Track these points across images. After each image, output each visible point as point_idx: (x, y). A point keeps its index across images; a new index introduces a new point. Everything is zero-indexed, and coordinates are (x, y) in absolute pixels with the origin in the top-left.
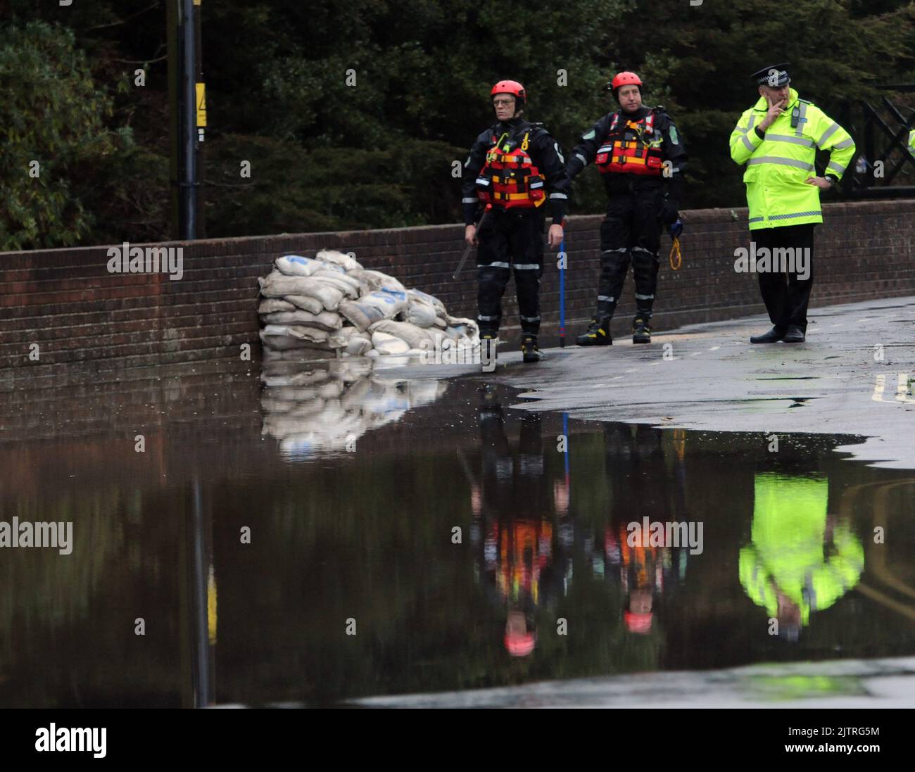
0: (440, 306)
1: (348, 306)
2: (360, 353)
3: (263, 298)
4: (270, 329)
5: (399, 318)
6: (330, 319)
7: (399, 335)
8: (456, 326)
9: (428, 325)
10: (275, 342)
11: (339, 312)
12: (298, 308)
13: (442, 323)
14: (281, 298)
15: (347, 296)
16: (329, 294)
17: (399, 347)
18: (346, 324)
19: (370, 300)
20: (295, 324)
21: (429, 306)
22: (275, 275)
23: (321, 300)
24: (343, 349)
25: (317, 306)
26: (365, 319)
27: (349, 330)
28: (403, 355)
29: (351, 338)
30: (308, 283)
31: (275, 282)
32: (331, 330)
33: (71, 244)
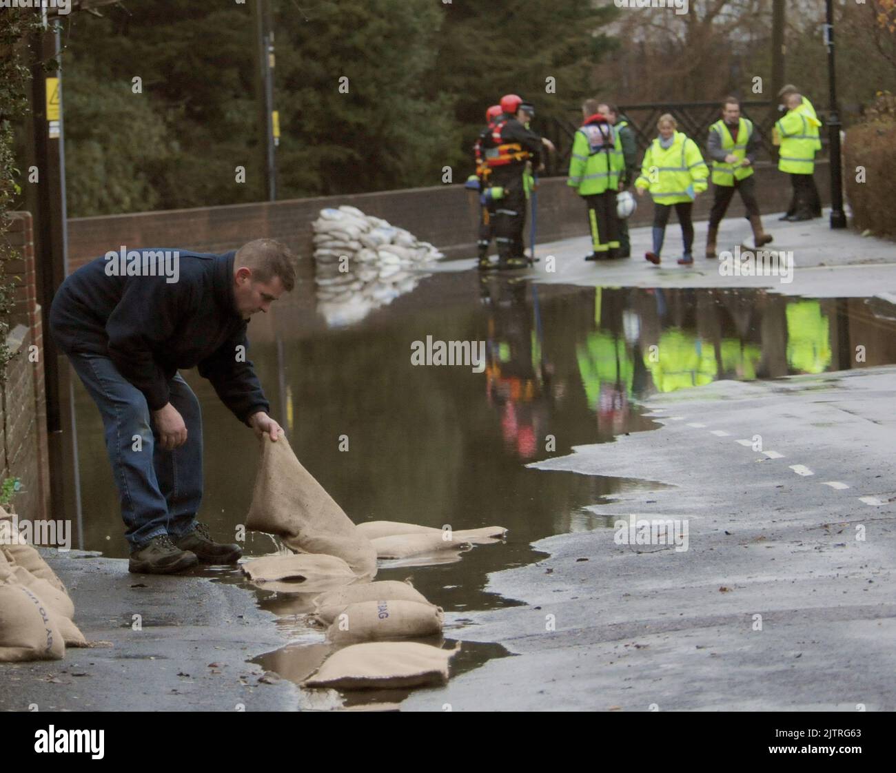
0: (414, 238)
1: (364, 237)
2: (372, 264)
3: (315, 234)
4: (320, 252)
5: (392, 243)
6: (354, 245)
7: (393, 253)
8: (421, 247)
9: (408, 247)
10: (324, 259)
11: (359, 241)
12: (335, 239)
13: (414, 245)
14: (326, 233)
15: (363, 231)
16: (353, 231)
17: (393, 260)
18: (364, 247)
19: (375, 233)
20: (335, 248)
21: (407, 236)
22: (320, 221)
23: (347, 233)
24: (362, 262)
25: (346, 237)
26: (373, 244)
27: (365, 251)
28: (397, 264)
29: (366, 255)
30: (341, 225)
31: (321, 225)
32: (355, 251)
33: (193, 200)
